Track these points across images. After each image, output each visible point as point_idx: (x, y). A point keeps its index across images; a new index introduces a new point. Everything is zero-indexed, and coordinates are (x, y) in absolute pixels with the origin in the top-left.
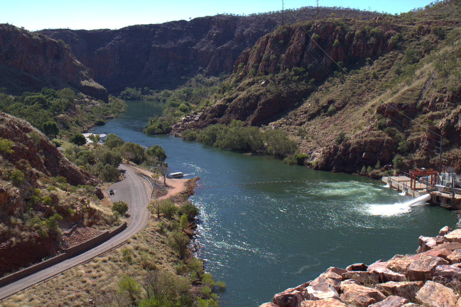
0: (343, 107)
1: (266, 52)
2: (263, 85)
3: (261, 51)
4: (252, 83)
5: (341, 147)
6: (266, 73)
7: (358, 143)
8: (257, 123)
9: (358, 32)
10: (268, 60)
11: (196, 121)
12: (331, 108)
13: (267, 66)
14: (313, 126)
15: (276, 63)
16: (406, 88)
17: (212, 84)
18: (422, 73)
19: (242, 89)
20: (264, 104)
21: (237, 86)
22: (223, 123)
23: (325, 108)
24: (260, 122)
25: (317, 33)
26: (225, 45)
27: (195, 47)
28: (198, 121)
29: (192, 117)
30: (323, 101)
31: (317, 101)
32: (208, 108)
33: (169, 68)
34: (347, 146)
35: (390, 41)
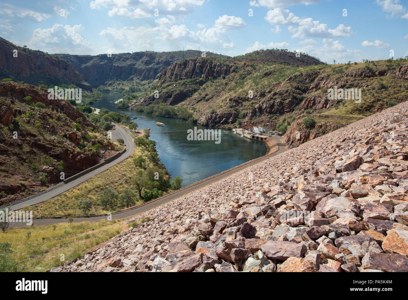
0: (212, 98)
1: (175, 71)
2: (174, 87)
3: (173, 70)
4: (169, 85)
5: (214, 115)
6: (176, 81)
7: (221, 114)
8: (172, 104)
9: (218, 63)
10: (176, 74)
11: (141, 103)
12: (207, 97)
13: (176, 77)
14: (199, 106)
15: (180, 76)
16: (241, 90)
17: (144, 85)
18: (247, 84)
19: (164, 88)
20: (176, 95)
21: (161, 86)
22: (155, 104)
23: (204, 98)
24: (173, 103)
25: (200, 63)
26: (150, 66)
27: (135, 67)
28: (142, 102)
29: (139, 100)
30: (203, 95)
31: (200, 94)
32: (147, 96)
33: (122, 76)
34: (216, 115)
35: (232, 69)
